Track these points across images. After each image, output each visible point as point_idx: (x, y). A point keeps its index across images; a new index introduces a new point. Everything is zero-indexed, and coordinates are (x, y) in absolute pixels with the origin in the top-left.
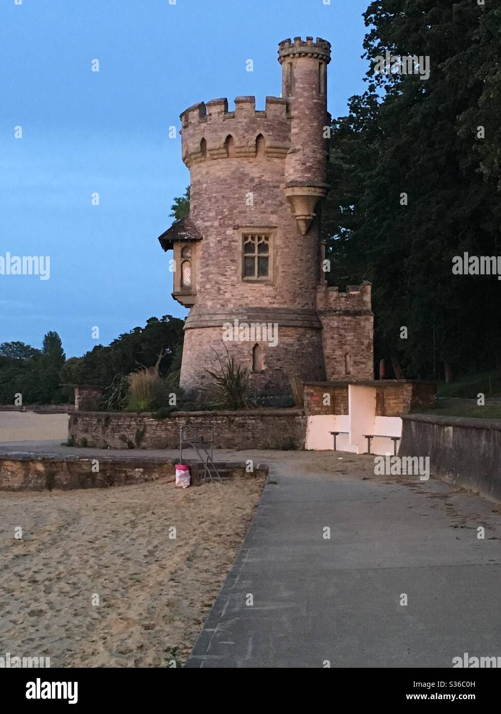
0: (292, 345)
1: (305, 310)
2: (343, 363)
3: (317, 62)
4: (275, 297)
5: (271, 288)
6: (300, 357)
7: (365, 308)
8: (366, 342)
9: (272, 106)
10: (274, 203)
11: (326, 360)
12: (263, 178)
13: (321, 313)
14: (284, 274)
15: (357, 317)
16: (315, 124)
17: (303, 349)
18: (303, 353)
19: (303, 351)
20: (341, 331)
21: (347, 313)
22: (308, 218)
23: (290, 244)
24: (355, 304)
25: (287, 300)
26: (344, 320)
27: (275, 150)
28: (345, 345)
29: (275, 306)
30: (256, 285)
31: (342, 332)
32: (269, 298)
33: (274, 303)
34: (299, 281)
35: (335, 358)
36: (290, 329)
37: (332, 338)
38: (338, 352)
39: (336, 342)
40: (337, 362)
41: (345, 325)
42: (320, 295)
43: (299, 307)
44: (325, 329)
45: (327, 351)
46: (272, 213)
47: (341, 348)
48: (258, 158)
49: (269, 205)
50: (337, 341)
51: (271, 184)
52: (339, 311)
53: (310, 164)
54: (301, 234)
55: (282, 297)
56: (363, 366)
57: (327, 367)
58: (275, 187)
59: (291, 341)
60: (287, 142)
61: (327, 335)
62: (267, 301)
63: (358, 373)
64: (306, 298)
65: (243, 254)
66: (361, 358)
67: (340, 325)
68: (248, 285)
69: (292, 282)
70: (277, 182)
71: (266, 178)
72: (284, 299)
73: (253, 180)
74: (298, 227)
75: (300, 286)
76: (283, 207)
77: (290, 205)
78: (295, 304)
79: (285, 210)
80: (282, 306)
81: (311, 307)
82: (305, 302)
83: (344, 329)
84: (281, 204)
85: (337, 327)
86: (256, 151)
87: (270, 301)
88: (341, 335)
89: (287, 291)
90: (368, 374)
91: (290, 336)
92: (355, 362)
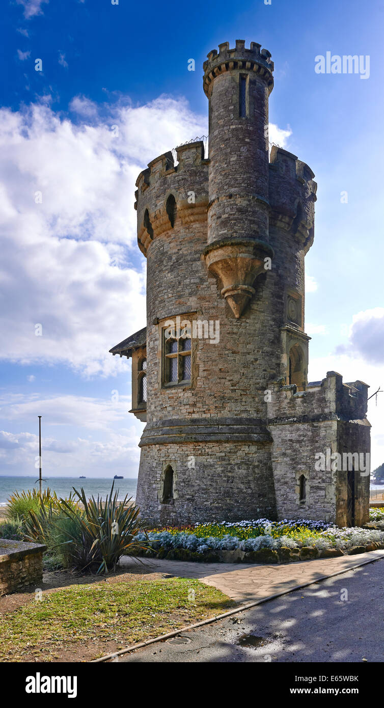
0: (211, 467)
1: (241, 419)
2: (298, 489)
3: (236, 74)
4: (194, 405)
5: (188, 394)
7: (326, 410)
10: (192, 281)
11: (277, 485)
12: (181, 252)
13: (271, 422)
14: (205, 373)
15: (315, 424)
16: (234, 159)
17: (230, 472)
18: (228, 477)
20: (295, 444)
21: (301, 419)
24: (314, 407)
25: (212, 407)
26: (298, 430)
27: (190, 211)
28: (299, 464)
29: (195, 416)
30: (173, 391)
31: (297, 446)
32: (188, 407)
33: (194, 412)
34: (230, 381)
35: (286, 483)
37: (284, 454)
38: (292, 475)
40: (289, 487)
41: (300, 436)
43: (230, 415)
44: (275, 442)
45: (278, 473)
46: (190, 294)
47: (294, 468)
48: (176, 228)
49: (187, 285)
50: (288, 458)
51: (189, 258)
52: (293, 417)
53: (226, 216)
54: (234, 317)
55: (204, 403)
56: (322, 493)
57: (277, 493)
58: (195, 260)
60: (203, 195)
61: (277, 451)
62: (184, 411)
63: (315, 502)
64: (243, 404)
65: (163, 354)
66: (319, 482)
67: (294, 436)
68: (168, 392)
69: (220, 383)
70: (196, 252)
71: (184, 251)
72: (207, 407)
73: (170, 258)
74: (228, 307)
75: (232, 388)
76: (205, 284)
77: (215, 280)
78: (223, 412)
79: (208, 287)
80: (204, 416)
81: (255, 415)
82: (243, 408)
83: (299, 442)
84: (202, 280)
85: (291, 440)
86: (172, 220)
87: (189, 410)
88: (295, 451)
89: (210, 395)
90: (328, 505)
91: (211, 455)
92: (312, 487)
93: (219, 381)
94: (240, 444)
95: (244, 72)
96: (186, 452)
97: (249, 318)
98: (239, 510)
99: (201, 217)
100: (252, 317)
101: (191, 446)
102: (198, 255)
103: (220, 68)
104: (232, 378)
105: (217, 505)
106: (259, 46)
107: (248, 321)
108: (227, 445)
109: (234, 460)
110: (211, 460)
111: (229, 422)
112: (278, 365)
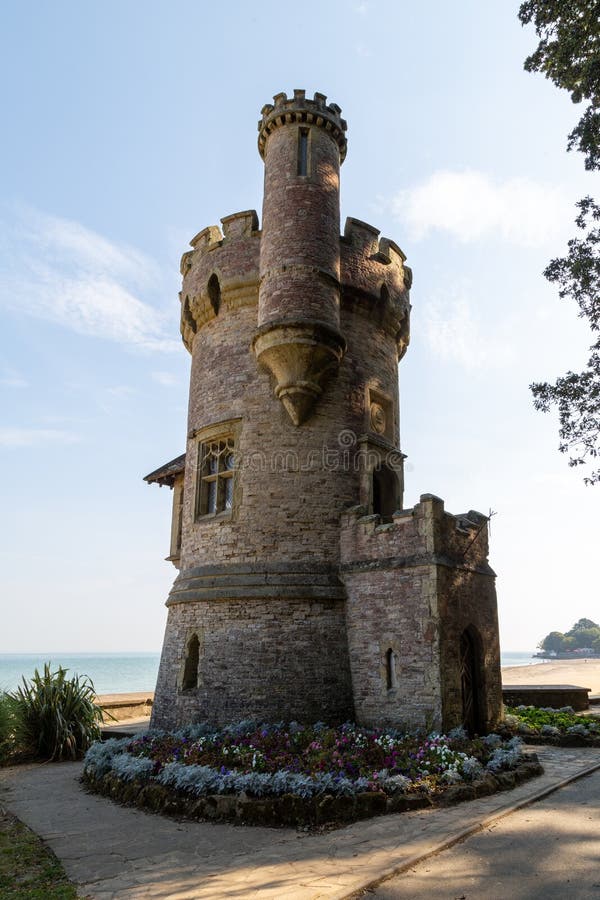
0: (254, 636)
1: (302, 564)
2: (383, 671)
3: (295, 128)
4: (234, 545)
5: (227, 529)
6: (267, 661)
7: (422, 550)
8: (423, 623)
9: (232, 226)
10: (238, 379)
11: (353, 664)
12: (225, 344)
13: (345, 568)
14: (251, 499)
15: (406, 571)
16: (289, 224)
17: (280, 644)
18: (278, 652)
19: (280, 648)
20: (377, 601)
21: (386, 563)
22: (291, 391)
23: (265, 445)
24: (403, 545)
25: (259, 548)
26: (382, 579)
27: (236, 292)
28: (385, 631)
29: (235, 560)
30: (209, 526)
32: (225, 547)
33: (233, 555)
34: (284, 510)
35: (368, 661)
36: (254, 603)
37: (363, 617)
38: (374, 648)
39: (368, 624)
40: (371, 668)
41: (384, 589)
42: (346, 535)
43: (286, 559)
44: (352, 599)
45: (355, 646)
46: (234, 396)
47: (378, 638)
48: (220, 315)
49: (231, 385)
50: (370, 623)
51: (235, 350)
52: (376, 560)
53: (278, 292)
54: (292, 424)
55: (248, 543)
56: (420, 678)
57: (355, 676)
58: (242, 353)
59: (253, 627)
60: (252, 272)
61: (353, 612)
62: (220, 554)
63: (410, 693)
64: (304, 542)
65: (199, 477)
66: (415, 661)
67: (377, 590)
68: (201, 527)
69: (270, 513)
70: (244, 344)
71: (229, 342)
72: (251, 547)
73: (213, 352)
74: (284, 412)
75: (288, 520)
76: (254, 382)
77: (267, 377)
78: (273, 554)
79: (258, 386)
80: (247, 560)
81: (322, 558)
82: (304, 549)
83: (383, 597)
84: (250, 378)
85: (372, 595)
86: (216, 305)
87: (227, 553)
88: (378, 611)
89: (257, 531)
90: (430, 697)
91: (254, 618)
92: (404, 670)
93: (269, 510)
94: (297, 601)
95: (304, 125)
96: (219, 615)
97: (314, 426)
98: (293, 706)
99: (251, 299)
100: (318, 423)
101: (226, 606)
102: (245, 347)
103: (274, 122)
104: (287, 506)
105: (259, 697)
106: (324, 98)
107: (312, 429)
108: (278, 603)
109: (287, 625)
110: (253, 626)
111: (282, 569)
112: (358, 489)
